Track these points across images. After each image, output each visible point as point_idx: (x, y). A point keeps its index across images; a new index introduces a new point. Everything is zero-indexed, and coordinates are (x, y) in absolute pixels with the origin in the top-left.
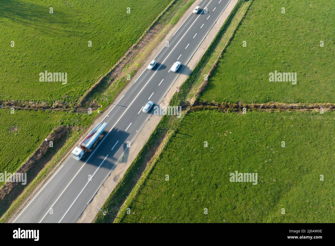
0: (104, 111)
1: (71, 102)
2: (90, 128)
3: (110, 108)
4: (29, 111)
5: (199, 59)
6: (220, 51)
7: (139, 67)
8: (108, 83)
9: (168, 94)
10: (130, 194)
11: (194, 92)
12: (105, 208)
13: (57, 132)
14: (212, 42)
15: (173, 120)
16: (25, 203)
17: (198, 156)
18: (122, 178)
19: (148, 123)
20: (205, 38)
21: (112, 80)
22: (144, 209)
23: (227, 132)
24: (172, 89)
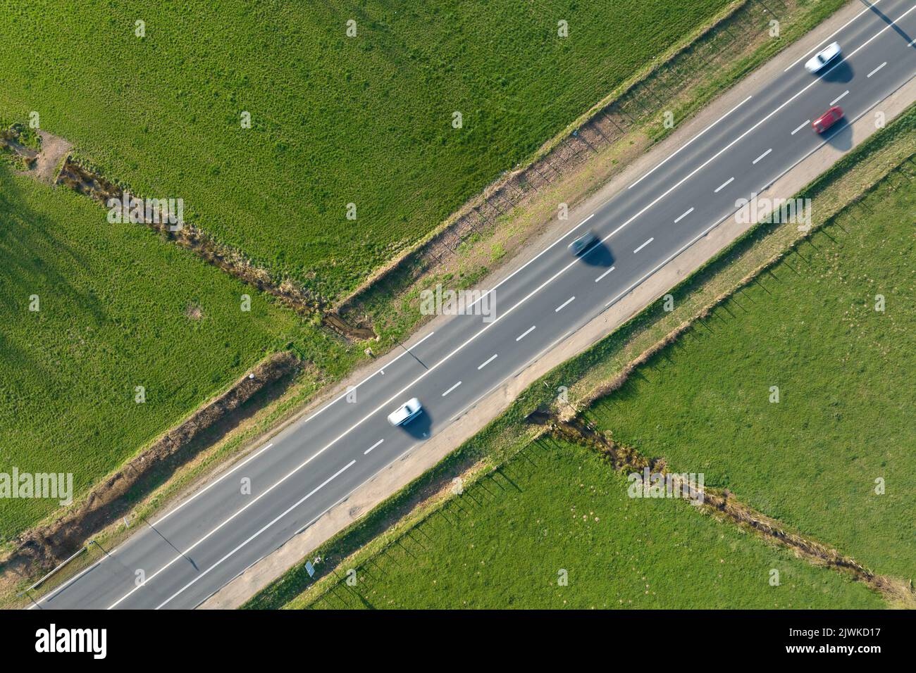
0: (379, 356)
1: (320, 294)
2: (341, 385)
3: (393, 352)
4: (230, 278)
5: (648, 300)
6: (715, 295)
7: (500, 260)
8: (412, 275)
9: (524, 373)
10: (369, 544)
11: (583, 388)
12: (320, 552)
13: (276, 365)
14: (712, 258)
15: (504, 440)
16: (196, 485)
17: (511, 535)
18: (365, 515)
19: (454, 425)
20: (706, 235)
21: (425, 270)
22: (380, 580)
23: (591, 513)
24: (539, 363)
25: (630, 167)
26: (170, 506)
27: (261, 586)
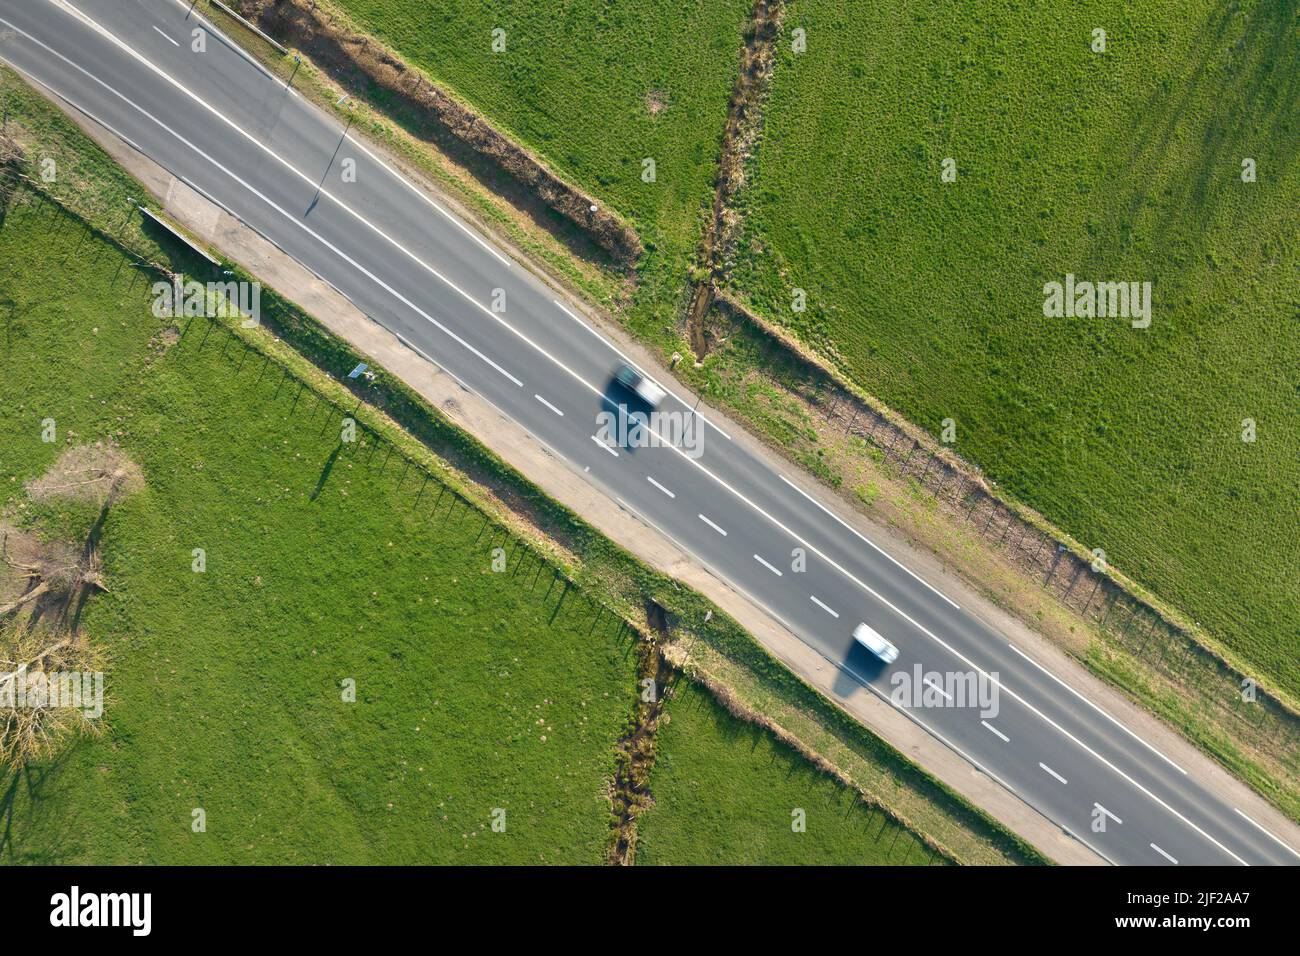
0: (676, 375)
1: (734, 268)
2: (619, 334)
3: (686, 392)
4: (718, 137)
5: (863, 717)
6: (899, 806)
7: (858, 500)
8: (799, 385)
9: (713, 579)
10: (413, 438)
11: (716, 666)
12: (382, 376)
13: (619, 237)
14: (948, 788)
15: (612, 580)
16: (421, 178)
17: (486, 629)
18: (452, 421)
19: (613, 505)
20: (977, 769)
21: (812, 401)
23: (549, 729)
24: (733, 595)
25: (1039, 637)
26: (380, 151)
27: (310, 310)
